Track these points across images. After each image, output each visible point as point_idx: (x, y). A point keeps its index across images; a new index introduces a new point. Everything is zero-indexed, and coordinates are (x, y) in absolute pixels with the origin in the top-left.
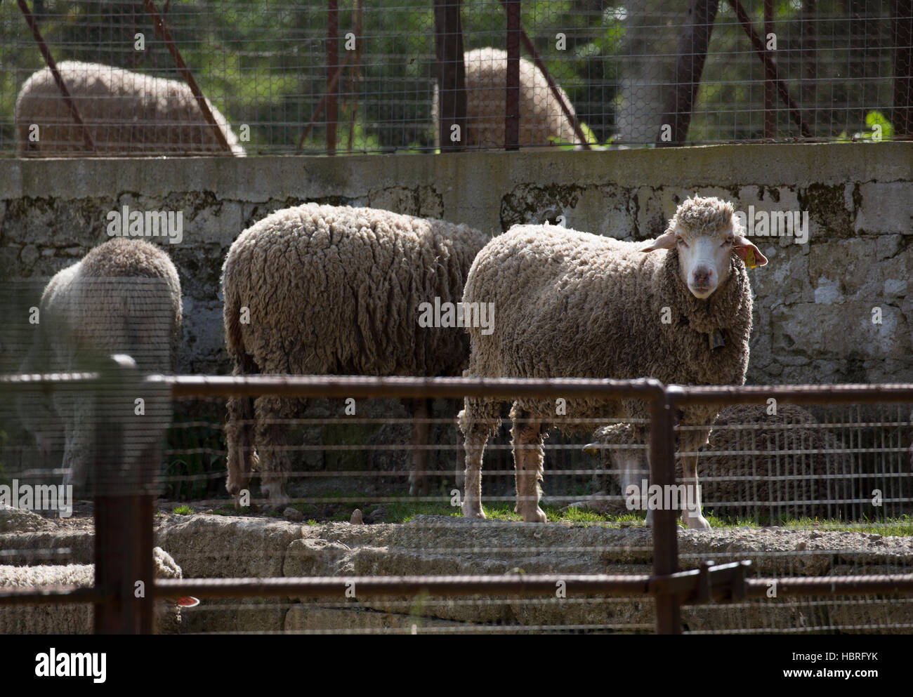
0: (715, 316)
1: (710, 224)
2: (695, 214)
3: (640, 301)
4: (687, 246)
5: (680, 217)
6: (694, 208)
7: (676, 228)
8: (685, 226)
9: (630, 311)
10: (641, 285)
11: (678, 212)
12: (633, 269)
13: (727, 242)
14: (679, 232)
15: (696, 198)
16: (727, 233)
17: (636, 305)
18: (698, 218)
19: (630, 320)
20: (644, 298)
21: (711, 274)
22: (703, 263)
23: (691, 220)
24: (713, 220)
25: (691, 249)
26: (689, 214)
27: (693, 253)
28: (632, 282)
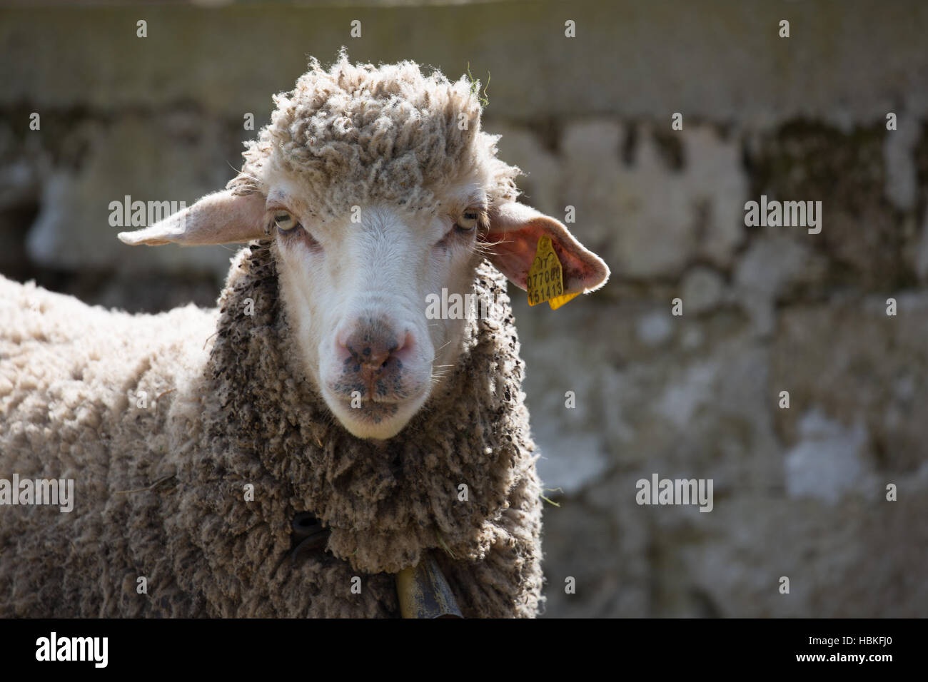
0: (425, 499)
1: (399, 163)
2: (341, 125)
3: (121, 516)
4: (312, 244)
5: (284, 135)
6: (339, 100)
7: (272, 176)
8: (306, 167)
9: (88, 561)
10: (125, 458)
11: (277, 116)
12: (100, 407)
13: (458, 229)
14: (282, 191)
15: (343, 64)
16: (459, 194)
17: (105, 537)
18: (354, 140)
19: (85, 593)
20: (139, 499)
21: (408, 346)
22: (376, 308)
23: (329, 147)
24: (410, 145)
25: (328, 256)
26: (319, 123)
27: (335, 272)
28: (92, 453)
